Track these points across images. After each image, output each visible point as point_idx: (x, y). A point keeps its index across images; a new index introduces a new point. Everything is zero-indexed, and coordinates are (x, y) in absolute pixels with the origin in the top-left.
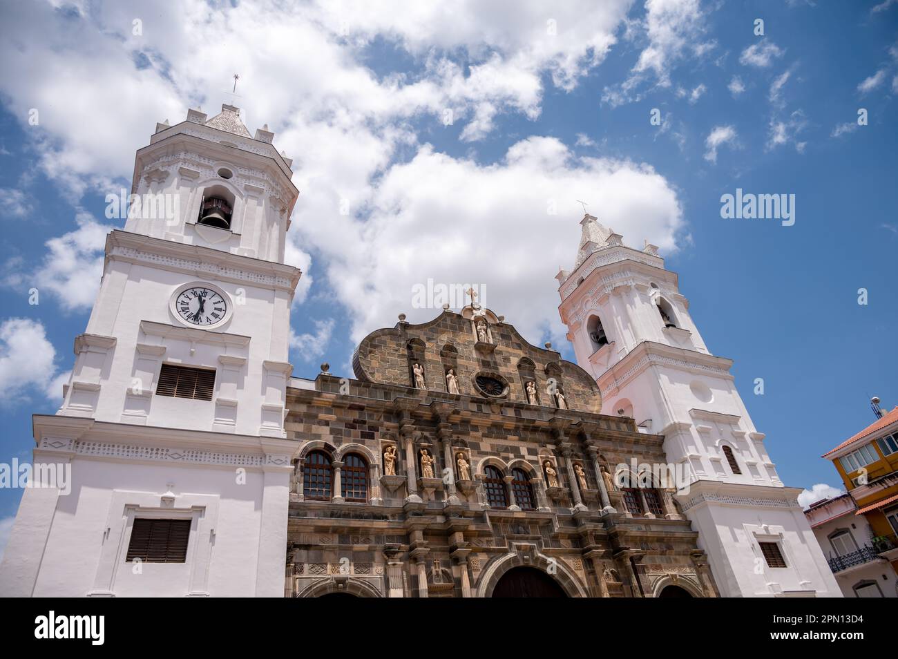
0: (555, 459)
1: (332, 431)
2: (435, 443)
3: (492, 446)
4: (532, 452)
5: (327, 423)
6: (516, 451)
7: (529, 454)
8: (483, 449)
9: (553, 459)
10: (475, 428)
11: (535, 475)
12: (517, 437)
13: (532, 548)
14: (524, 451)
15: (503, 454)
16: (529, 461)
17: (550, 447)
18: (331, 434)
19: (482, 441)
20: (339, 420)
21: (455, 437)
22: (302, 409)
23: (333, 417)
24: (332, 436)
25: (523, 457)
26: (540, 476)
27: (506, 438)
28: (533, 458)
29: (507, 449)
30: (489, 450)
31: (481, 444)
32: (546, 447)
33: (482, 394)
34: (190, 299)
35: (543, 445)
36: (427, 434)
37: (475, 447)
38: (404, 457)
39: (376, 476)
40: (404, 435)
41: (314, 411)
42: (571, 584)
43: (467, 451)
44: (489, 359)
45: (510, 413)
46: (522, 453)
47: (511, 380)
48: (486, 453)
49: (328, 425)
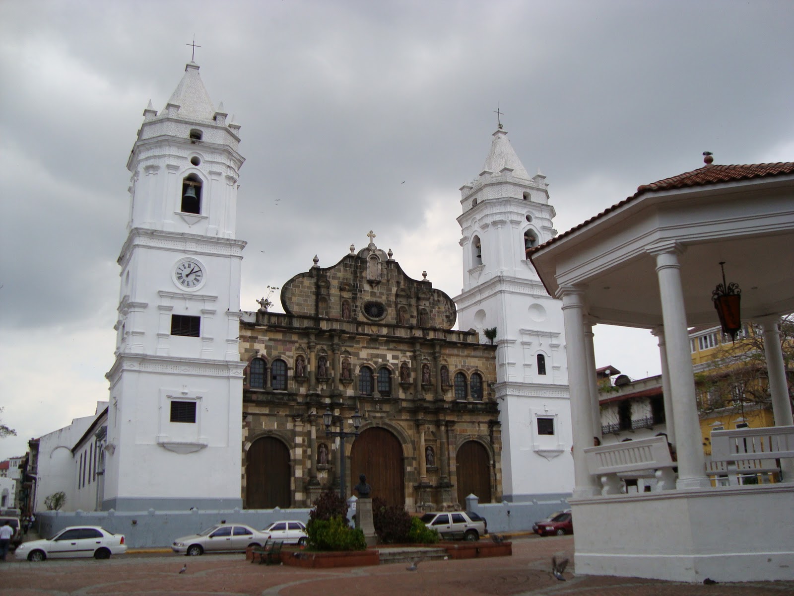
0: (410, 363)
1: (266, 347)
2: (330, 353)
3: (368, 354)
4: (394, 357)
5: (262, 342)
6: (384, 357)
7: (393, 359)
8: (361, 356)
9: (409, 362)
10: (358, 342)
11: (394, 373)
12: (386, 348)
13: (381, 418)
14: (389, 357)
15: (374, 359)
16: (392, 364)
17: (408, 354)
18: (265, 349)
19: (361, 351)
20: (270, 340)
21: (343, 349)
22: (248, 333)
23: (267, 338)
24: (265, 351)
25: (388, 361)
26: (397, 373)
27: (378, 349)
28: (396, 361)
29: (378, 356)
30: (365, 357)
31: (360, 352)
32: (406, 354)
33: (366, 317)
34: (182, 270)
35: (404, 352)
36: (325, 347)
37: (357, 355)
38: (309, 363)
39: (291, 373)
40: (310, 349)
41: (255, 335)
42: (403, 438)
43: (350, 358)
44: (376, 290)
45: (385, 331)
46: (387, 359)
47: (390, 306)
48: (363, 359)
49: (263, 343)
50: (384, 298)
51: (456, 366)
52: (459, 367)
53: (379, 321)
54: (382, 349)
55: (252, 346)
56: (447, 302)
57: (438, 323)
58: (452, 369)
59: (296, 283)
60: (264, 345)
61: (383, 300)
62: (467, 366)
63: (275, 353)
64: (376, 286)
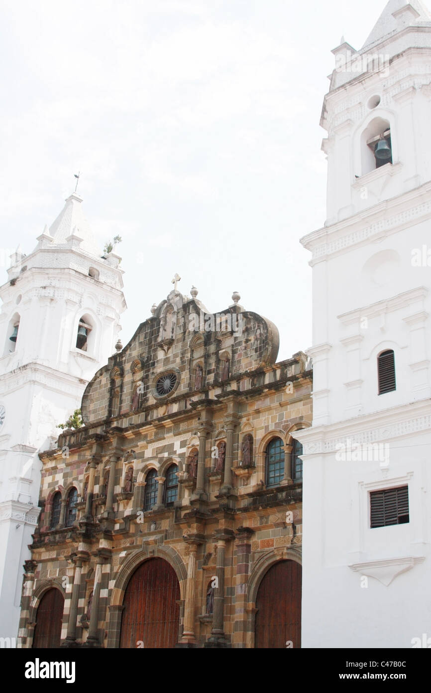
1: (64, 476)
3: (153, 450)
4: (182, 444)
6: (171, 448)
7: (181, 447)
8: (146, 456)
9: (199, 445)
10: (146, 437)
11: (182, 469)
12: (173, 434)
14: (177, 445)
15: (159, 456)
16: (179, 455)
18: (63, 478)
19: (147, 448)
23: (64, 465)
25: (176, 452)
28: (184, 450)
29: (163, 449)
30: (150, 455)
31: (145, 451)
32: (196, 434)
33: (155, 398)
35: (194, 431)
37: (142, 455)
39: (79, 501)
43: (133, 462)
44: (170, 354)
45: (175, 408)
46: (174, 450)
47: (182, 369)
48: (149, 459)
49: (62, 472)
50: (178, 360)
51: (267, 427)
52: (272, 428)
53: (169, 396)
54: (168, 437)
55: (54, 479)
56: (258, 326)
57: (243, 367)
58: (259, 436)
59: (94, 386)
60: (62, 474)
61: (175, 365)
62: (285, 422)
63: (70, 480)
64: (168, 349)
